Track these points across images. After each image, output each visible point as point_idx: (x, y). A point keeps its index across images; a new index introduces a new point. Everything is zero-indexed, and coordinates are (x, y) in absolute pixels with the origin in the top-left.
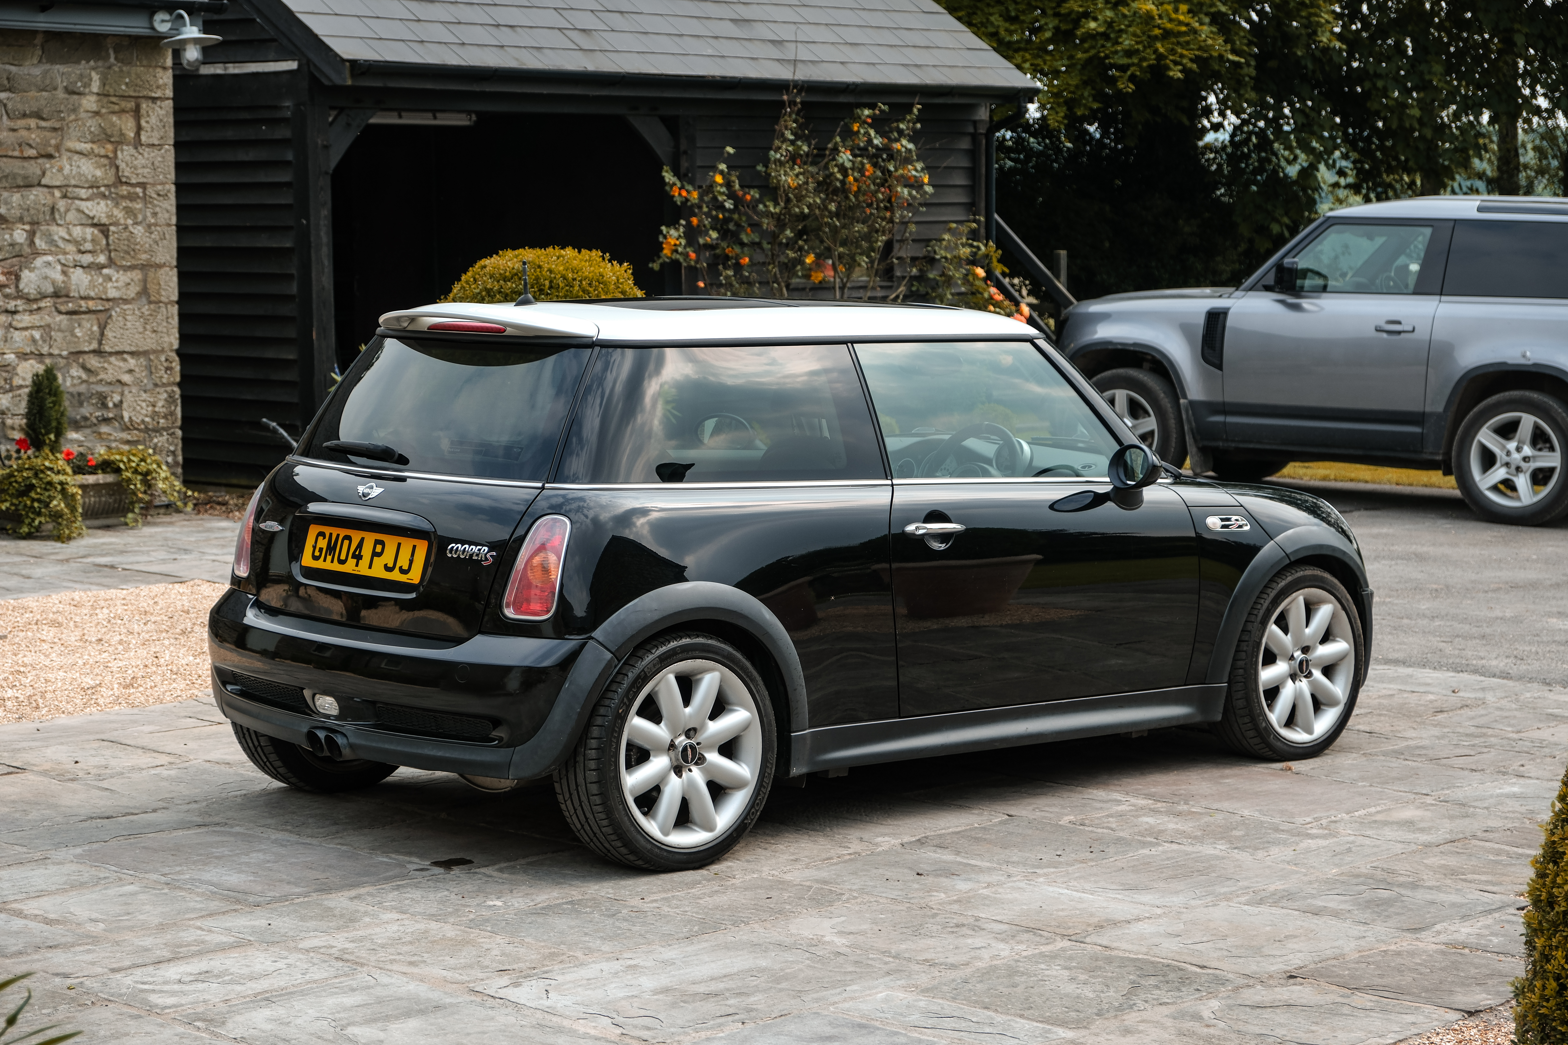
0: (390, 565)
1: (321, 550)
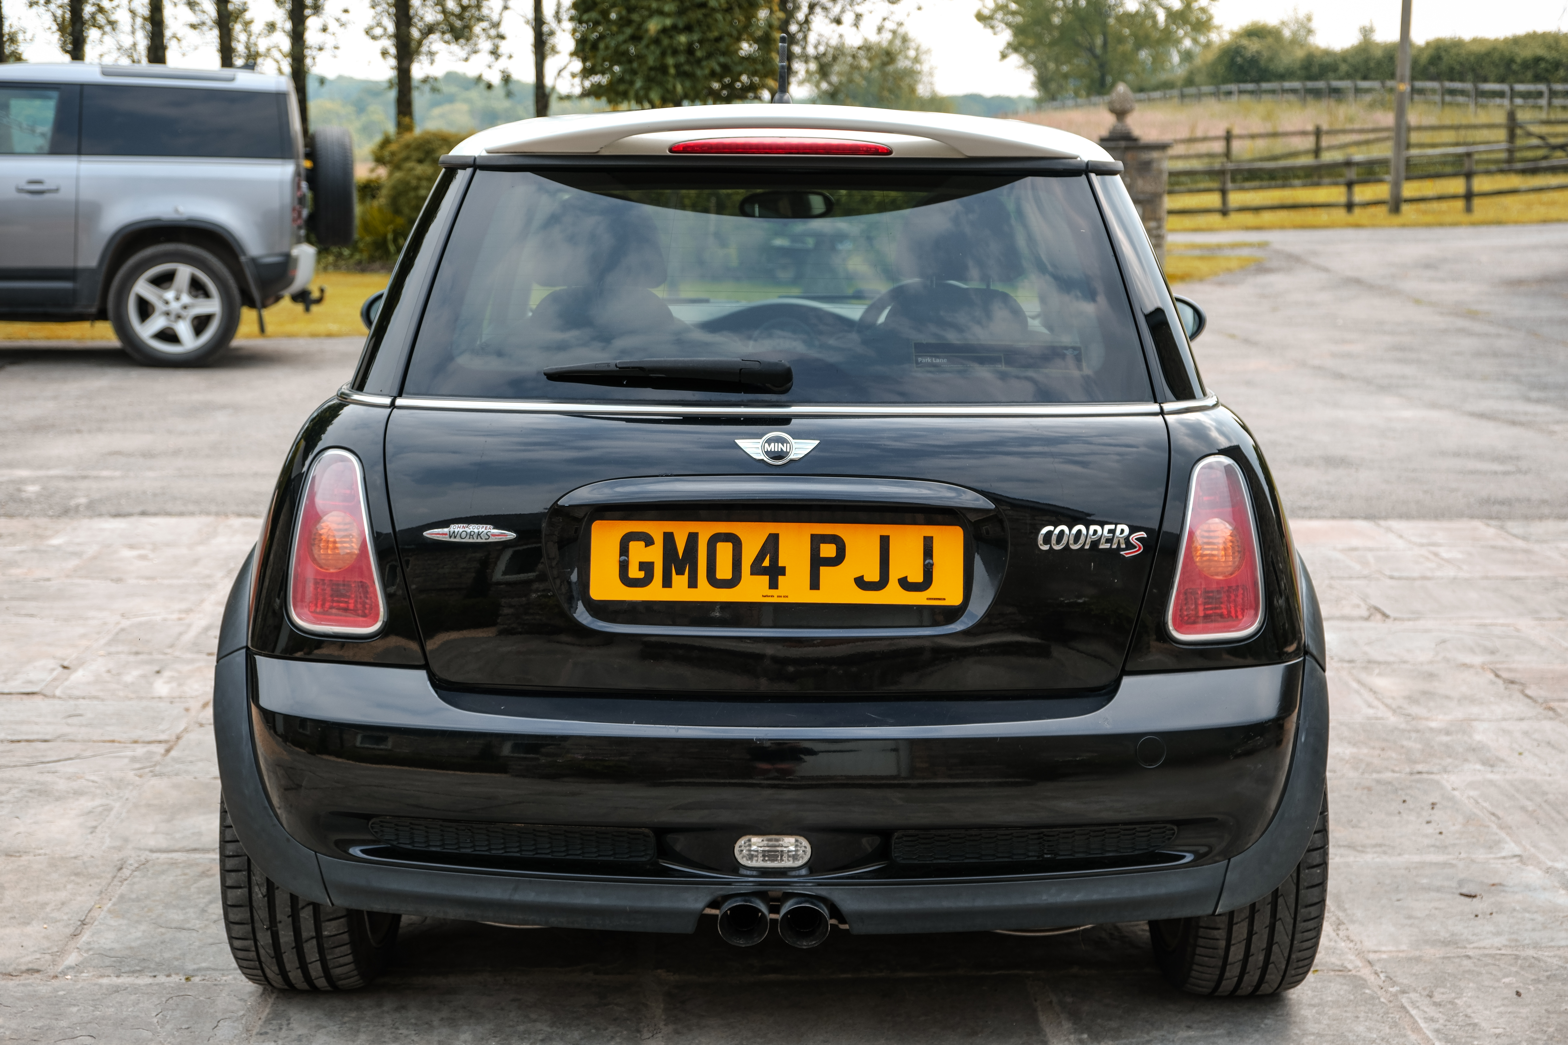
0: (873, 576)
1: (646, 567)
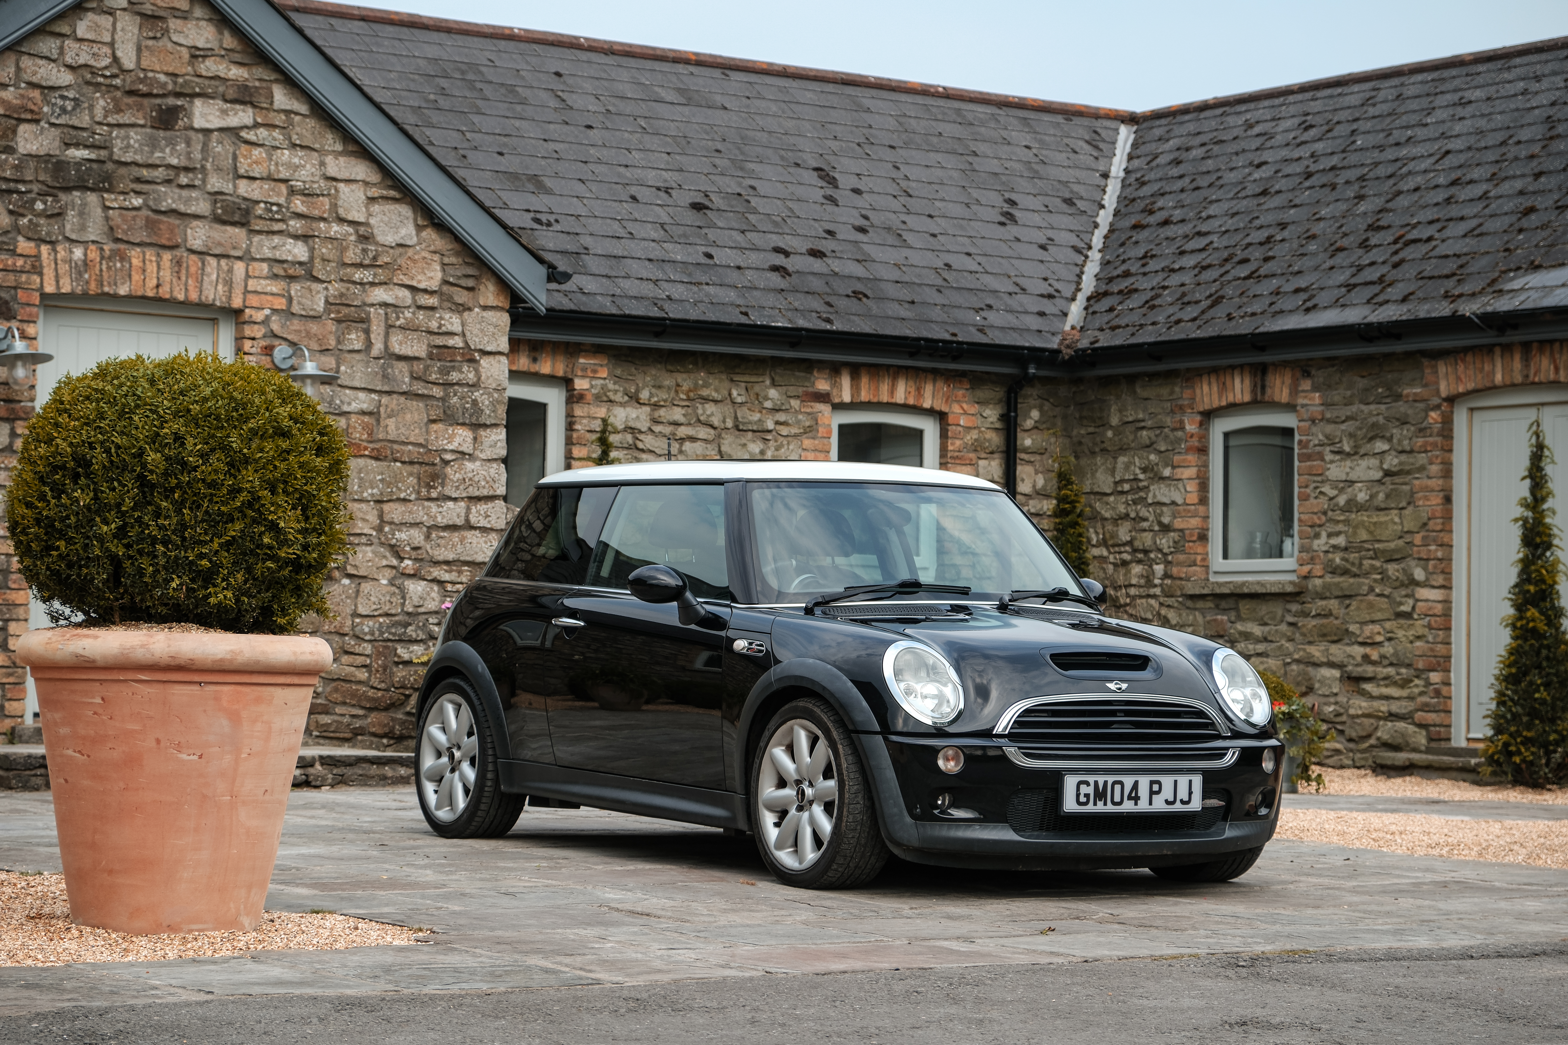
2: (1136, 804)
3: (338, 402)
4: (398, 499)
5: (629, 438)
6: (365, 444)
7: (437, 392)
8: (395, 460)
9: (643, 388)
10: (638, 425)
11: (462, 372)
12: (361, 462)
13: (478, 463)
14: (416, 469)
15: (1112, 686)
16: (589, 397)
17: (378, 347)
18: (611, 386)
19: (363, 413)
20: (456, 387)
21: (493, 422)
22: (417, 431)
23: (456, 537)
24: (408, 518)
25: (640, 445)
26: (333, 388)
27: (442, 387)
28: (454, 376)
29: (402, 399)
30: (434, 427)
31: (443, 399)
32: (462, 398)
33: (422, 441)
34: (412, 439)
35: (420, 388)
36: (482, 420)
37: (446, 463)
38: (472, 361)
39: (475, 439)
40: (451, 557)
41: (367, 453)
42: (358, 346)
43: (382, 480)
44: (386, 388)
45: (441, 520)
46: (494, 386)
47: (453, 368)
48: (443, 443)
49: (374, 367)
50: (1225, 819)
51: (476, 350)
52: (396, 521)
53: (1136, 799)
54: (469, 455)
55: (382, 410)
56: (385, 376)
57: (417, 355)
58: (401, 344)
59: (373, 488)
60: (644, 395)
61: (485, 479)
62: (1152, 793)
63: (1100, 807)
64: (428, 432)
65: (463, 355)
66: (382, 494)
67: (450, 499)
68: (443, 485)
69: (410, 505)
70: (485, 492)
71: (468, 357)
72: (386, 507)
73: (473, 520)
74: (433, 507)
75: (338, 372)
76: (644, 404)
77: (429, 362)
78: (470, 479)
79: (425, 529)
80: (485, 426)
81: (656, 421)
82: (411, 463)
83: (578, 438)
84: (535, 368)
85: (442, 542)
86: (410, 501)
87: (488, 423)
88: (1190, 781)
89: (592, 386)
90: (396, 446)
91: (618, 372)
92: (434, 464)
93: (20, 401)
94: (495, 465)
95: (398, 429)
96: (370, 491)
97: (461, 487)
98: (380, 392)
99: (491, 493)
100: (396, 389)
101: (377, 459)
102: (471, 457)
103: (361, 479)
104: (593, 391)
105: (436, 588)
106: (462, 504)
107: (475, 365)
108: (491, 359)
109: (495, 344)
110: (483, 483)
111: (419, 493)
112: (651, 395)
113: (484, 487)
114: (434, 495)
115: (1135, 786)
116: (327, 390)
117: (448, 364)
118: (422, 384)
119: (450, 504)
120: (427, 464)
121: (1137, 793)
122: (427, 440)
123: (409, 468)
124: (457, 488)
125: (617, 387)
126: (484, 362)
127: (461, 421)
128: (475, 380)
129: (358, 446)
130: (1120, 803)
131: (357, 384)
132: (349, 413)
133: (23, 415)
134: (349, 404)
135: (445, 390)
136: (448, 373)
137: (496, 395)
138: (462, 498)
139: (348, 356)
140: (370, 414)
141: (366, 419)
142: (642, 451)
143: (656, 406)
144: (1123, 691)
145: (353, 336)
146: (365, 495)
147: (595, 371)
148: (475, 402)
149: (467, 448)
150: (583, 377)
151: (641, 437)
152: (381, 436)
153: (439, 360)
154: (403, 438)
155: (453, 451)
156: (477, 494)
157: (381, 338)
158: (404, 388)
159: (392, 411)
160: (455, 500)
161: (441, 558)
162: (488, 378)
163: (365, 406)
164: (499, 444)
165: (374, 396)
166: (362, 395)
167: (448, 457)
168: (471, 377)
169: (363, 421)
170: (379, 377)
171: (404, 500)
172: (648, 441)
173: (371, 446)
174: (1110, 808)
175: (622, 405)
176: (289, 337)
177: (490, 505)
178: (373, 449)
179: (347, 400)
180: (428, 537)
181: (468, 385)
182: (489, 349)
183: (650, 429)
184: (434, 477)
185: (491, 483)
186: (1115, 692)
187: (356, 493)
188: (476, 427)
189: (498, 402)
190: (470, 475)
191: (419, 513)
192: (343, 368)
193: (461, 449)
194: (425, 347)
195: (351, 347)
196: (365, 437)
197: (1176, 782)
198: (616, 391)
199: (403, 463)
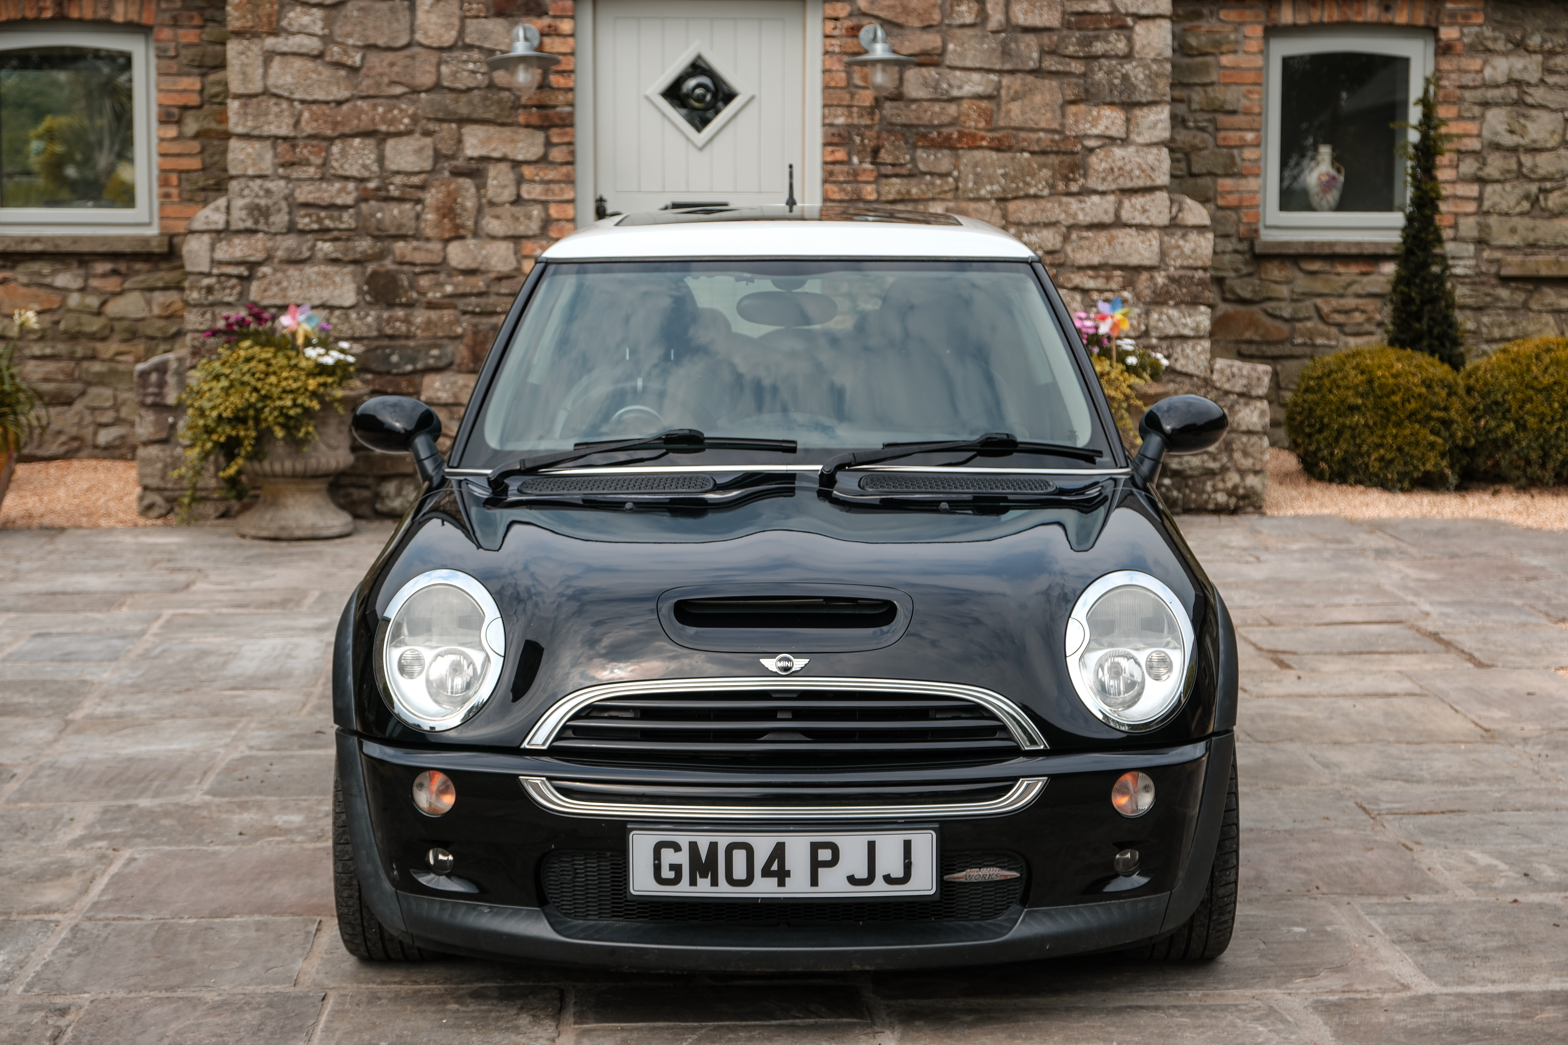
2: (781, 884)
3: (945, 86)
4: (1027, 196)
5: (1513, 92)
6: (983, 133)
7: (1077, 67)
8: (1022, 150)
9: (1533, 33)
10: (1526, 77)
11: (1107, 42)
12: (978, 154)
13: (1132, 149)
14: (1053, 159)
15: (771, 664)
16: (1459, 47)
17: (996, 18)
18: (1488, 32)
19: (979, 97)
20: (1103, 61)
21: (1150, 98)
22: (1049, 115)
23: (1102, 237)
24: (1040, 217)
25: (1529, 100)
26: (939, 70)
27: (1083, 62)
28: (1099, 47)
29: (1030, 79)
30: (1073, 109)
31: (1084, 75)
32: (1109, 73)
33: (1055, 126)
34: (1043, 125)
35: (1051, 64)
36: (1136, 97)
37: (1091, 150)
38: (1123, 27)
39: (1128, 120)
40: (1096, 260)
41: (984, 143)
42: (969, 19)
43: (1004, 175)
44: (1008, 66)
45: (1082, 218)
46: (1152, 55)
47: (1097, 38)
48: (1085, 127)
49: (991, 43)
50: (1024, 902)
51: (1127, 14)
52: (1025, 221)
53: (782, 875)
54: (1122, 140)
55: (1003, 92)
56: (1006, 53)
57: (1048, 24)
58: (1026, 13)
59: (992, 184)
60: (1535, 41)
61: (1140, 167)
62: (816, 865)
63: (704, 888)
64: (1063, 115)
65: (1112, 21)
66: (1004, 190)
67: (1095, 192)
68: (1085, 176)
69: (1043, 203)
70: (1141, 183)
71: (1118, 23)
72: (1012, 206)
73: (1125, 215)
74: (1074, 204)
75: (944, 51)
76: (1535, 52)
77: (1065, 32)
78: (1120, 169)
79: (1064, 229)
80: (1140, 105)
81: (1551, 71)
82: (1044, 153)
83: (1446, 95)
84: (1387, 18)
85: (1086, 243)
86: (1042, 197)
87: (1144, 100)
88: (907, 845)
89: (1462, 34)
90: (1022, 135)
91: (1499, 16)
92: (1077, 153)
93: (555, 107)
94: (1154, 150)
95: (1023, 113)
96: (989, 188)
97: (1110, 178)
98: (1000, 72)
99: (1149, 183)
100: (1020, 67)
101: (998, 150)
102: (1125, 141)
103: (977, 175)
104: (1466, 40)
105: (1078, 297)
106: (1111, 198)
107: (1126, 32)
108: (1150, 24)
109: (1152, 6)
110: (1137, 172)
111: (1052, 187)
112: (1544, 41)
113: (1138, 177)
114: (1074, 188)
115: (779, 852)
116: (931, 73)
117: (1091, 33)
118: (1056, 59)
119: (1096, 199)
120: (1065, 153)
121: (782, 864)
122: (1063, 125)
123: (1042, 159)
124: (1104, 179)
125: (1497, 34)
126: (1140, 29)
127: (1108, 99)
128: (1126, 50)
129: (973, 137)
130: (749, 880)
131: (969, 64)
132: (960, 98)
133: (558, 121)
134: (960, 87)
135: (1086, 66)
136: (1090, 44)
137: (1155, 67)
138: (1113, 192)
139: (958, 32)
140: (989, 97)
141: (984, 104)
142: (1532, 106)
143: (1552, 53)
144: (795, 674)
145: (964, 8)
146: (983, 192)
147: (1467, 17)
148: (1125, 77)
149: (1117, 131)
150: (1451, 25)
151: (1531, 90)
152: (1002, 123)
153: (1079, 29)
154: (1032, 125)
155: (1098, 137)
156: (1129, 185)
157: (1001, 7)
158: (1032, 65)
159: (1016, 92)
160: (1103, 193)
161: (1083, 263)
162: (1144, 47)
163: (980, 89)
164: (1160, 125)
165: (994, 77)
166: (976, 77)
167: (1091, 143)
168: (1121, 46)
169: (979, 107)
170: (998, 53)
171: (1036, 197)
172: (1538, 95)
173: (991, 135)
174: (724, 890)
175: (1505, 54)
176: (882, 14)
177: (1148, 197)
178: (992, 139)
179: (956, 82)
180: (1066, 238)
181: (1117, 56)
182: (1144, 11)
183: (1542, 81)
184: (1074, 168)
185: (1149, 172)
186: (776, 675)
187: (971, 191)
188: (1129, 106)
189: (1158, 75)
190: (1120, 164)
191: (1054, 210)
192: (951, 46)
193: (1108, 133)
194: (1058, 15)
195: (959, 21)
196: (982, 124)
197: (872, 846)
198: (1495, 40)
199: (1033, 153)
